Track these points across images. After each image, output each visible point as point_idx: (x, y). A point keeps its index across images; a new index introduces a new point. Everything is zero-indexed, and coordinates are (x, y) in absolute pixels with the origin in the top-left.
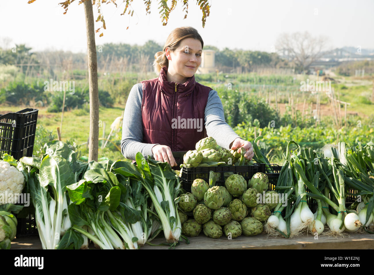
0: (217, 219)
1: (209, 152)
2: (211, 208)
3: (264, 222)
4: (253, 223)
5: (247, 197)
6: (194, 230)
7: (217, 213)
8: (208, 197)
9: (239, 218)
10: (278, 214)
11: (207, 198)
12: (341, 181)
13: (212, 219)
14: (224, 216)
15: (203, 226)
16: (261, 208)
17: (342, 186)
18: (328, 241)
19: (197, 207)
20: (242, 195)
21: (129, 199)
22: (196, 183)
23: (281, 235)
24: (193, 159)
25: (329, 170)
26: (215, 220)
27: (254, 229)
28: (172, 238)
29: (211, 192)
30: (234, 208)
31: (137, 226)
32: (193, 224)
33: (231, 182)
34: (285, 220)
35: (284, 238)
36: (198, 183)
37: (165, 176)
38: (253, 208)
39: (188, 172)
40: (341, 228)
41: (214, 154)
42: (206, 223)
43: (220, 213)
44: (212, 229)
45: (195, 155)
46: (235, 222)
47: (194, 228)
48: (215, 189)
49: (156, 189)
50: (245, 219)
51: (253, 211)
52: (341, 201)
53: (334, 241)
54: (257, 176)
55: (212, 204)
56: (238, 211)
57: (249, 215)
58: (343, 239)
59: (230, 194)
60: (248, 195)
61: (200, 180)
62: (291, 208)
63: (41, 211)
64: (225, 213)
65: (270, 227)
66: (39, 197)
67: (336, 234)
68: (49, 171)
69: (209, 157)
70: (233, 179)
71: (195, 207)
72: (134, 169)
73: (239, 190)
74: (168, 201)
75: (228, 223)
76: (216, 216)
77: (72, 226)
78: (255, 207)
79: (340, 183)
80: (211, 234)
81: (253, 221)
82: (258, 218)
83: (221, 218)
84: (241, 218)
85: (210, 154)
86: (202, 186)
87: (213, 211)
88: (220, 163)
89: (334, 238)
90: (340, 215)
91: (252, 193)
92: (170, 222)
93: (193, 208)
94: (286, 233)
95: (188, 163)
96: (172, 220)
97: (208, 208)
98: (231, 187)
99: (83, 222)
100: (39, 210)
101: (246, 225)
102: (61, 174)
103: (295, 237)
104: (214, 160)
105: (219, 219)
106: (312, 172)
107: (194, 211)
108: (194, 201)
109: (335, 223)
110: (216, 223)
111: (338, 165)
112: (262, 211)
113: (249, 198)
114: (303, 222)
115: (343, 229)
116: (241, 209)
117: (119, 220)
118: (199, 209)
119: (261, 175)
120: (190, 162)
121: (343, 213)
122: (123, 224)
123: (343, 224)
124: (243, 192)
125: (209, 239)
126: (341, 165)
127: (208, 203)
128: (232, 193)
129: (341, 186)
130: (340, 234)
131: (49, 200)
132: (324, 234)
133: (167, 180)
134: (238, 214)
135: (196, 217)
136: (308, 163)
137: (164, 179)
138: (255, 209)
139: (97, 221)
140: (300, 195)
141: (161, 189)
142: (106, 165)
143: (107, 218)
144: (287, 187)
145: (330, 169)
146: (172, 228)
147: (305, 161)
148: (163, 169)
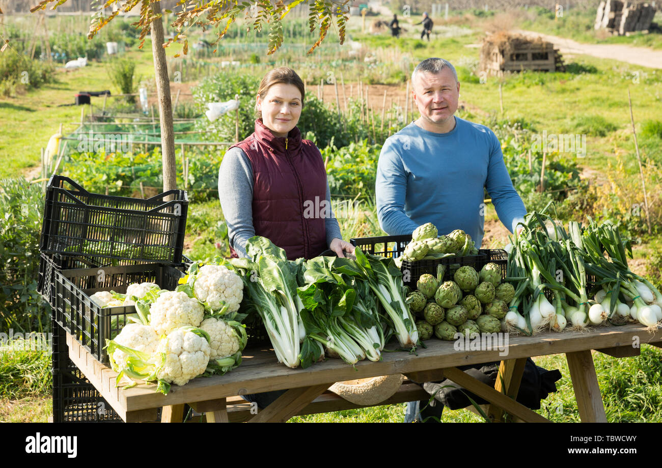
0: (452, 319)
1: (433, 242)
2: (445, 306)
3: (501, 319)
4: (490, 322)
5: (482, 292)
6: (426, 332)
7: (451, 313)
8: (442, 294)
9: (474, 316)
10: (515, 309)
11: (439, 296)
12: (581, 269)
13: (445, 320)
14: (460, 315)
15: (435, 327)
16: (498, 304)
17: (583, 274)
18: (575, 337)
19: (429, 306)
20: (475, 289)
21: (360, 302)
22: (423, 279)
23: (522, 334)
24: (419, 252)
25: (564, 255)
26: (449, 320)
27: (493, 328)
28: (410, 342)
29: (446, 289)
30: (469, 306)
31: (373, 331)
32: (425, 326)
33: (463, 275)
34: (523, 316)
35: (526, 336)
36: (427, 279)
37: (390, 274)
38: (488, 304)
39: (412, 266)
40: (585, 322)
41: (440, 245)
42: (439, 324)
43: (455, 312)
44: (447, 330)
45: (421, 247)
46: (471, 321)
47: (427, 330)
48: (449, 285)
49: (382, 288)
50: (481, 317)
51: (488, 308)
52: (582, 291)
53: (581, 336)
54: (488, 267)
55: (447, 302)
56: (473, 308)
57: (484, 313)
58: (589, 334)
59: (461, 290)
60: (484, 290)
61: (429, 276)
62: (528, 303)
63: (272, 318)
64: (461, 312)
65: (510, 325)
66: (265, 304)
67: (580, 329)
68: (270, 273)
69: (435, 248)
70: (464, 272)
71: (426, 307)
72: (355, 266)
73: (472, 284)
74: (398, 302)
75: (463, 323)
76: (451, 316)
77: (308, 333)
78: (490, 303)
79: (580, 271)
80: (446, 336)
81: (491, 319)
82: (494, 315)
83: (457, 317)
84: (477, 317)
85: (436, 245)
86: (432, 282)
87: (446, 310)
88: (448, 255)
89: (579, 333)
90: (582, 307)
91: (488, 287)
92: (405, 325)
93: (423, 308)
94: (528, 331)
95: (412, 257)
96: (406, 322)
97: (441, 307)
98: (463, 281)
99: (316, 330)
100: (269, 317)
101: (483, 324)
102: (284, 276)
103: (538, 335)
104: (441, 251)
105: (455, 319)
106: (546, 259)
107: (426, 311)
108: (425, 300)
109: (578, 317)
110: (450, 324)
111: (574, 249)
112: (500, 307)
113: (485, 293)
114: (543, 317)
115: (588, 322)
116: (477, 307)
117: (353, 326)
118: (432, 309)
119: (493, 266)
120: (415, 255)
121: (585, 304)
122: (357, 329)
123: (587, 317)
124: (476, 287)
125: (444, 342)
126: (577, 249)
127: (441, 302)
128: (463, 288)
129: (581, 274)
130: (585, 329)
131: (279, 306)
132: (568, 329)
133: (393, 277)
134: (474, 312)
135: (428, 318)
136: (541, 248)
137: (389, 276)
138: (491, 305)
139: (331, 327)
140: (537, 287)
141: (388, 288)
142: (322, 263)
143: (340, 324)
144: (522, 278)
145: (564, 253)
146: (408, 331)
147: (538, 246)
148: (387, 265)
